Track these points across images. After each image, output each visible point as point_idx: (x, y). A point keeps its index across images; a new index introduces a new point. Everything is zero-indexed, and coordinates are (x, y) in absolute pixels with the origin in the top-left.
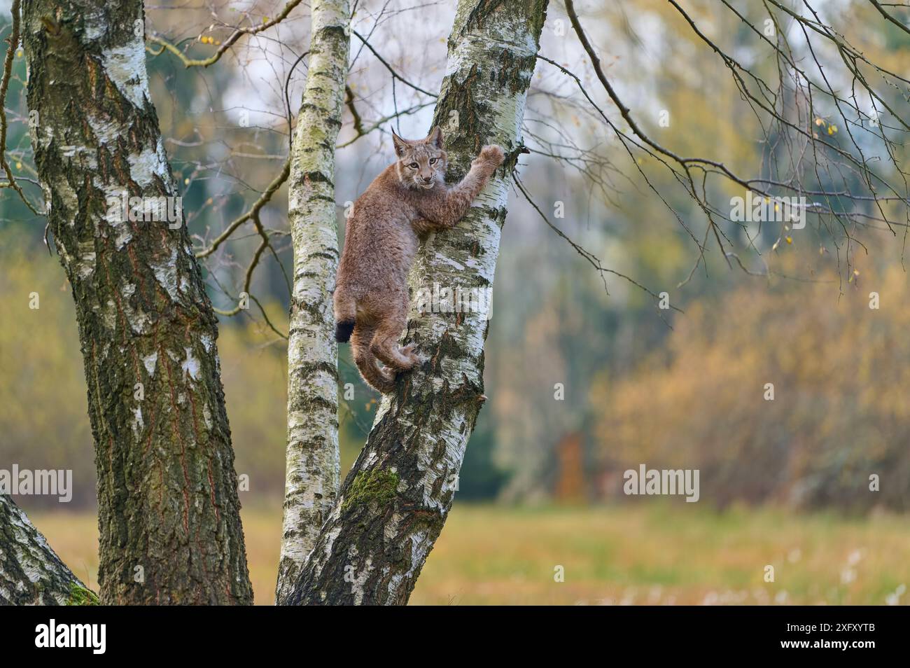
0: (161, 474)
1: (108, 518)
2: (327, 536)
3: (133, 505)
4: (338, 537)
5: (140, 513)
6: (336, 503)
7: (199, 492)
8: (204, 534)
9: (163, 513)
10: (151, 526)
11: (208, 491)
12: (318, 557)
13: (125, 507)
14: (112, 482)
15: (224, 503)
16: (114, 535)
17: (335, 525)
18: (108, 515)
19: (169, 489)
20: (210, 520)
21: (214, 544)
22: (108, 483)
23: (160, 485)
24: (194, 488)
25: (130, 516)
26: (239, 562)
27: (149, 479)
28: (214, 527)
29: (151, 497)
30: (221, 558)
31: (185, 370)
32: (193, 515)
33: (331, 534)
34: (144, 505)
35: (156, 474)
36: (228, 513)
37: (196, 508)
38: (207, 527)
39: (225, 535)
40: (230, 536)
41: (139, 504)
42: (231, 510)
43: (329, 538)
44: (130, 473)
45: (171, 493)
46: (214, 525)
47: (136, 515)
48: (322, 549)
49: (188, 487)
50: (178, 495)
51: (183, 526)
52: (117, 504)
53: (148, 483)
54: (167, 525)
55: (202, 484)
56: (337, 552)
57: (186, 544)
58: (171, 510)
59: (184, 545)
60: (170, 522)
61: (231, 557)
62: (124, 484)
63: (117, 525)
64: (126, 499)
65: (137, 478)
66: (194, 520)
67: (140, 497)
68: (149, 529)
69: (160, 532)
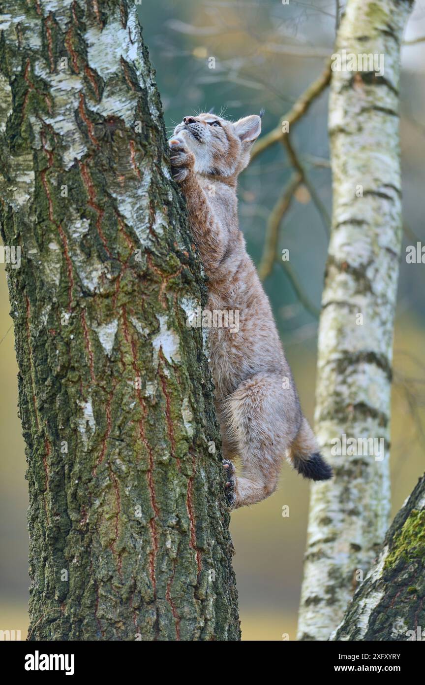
0: (118, 499)
1: (42, 559)
2: (362, 603)
3: (77, 541)
4: (379, 606)
5: (87, 552)
6: (378, 557)
7: (173, 528)
8: (178, 588)
9: (120, 555)
10: (102, 573)
11: (185, 526)
12: (348, 633)
13: (66, 544)
14: (49, 507)
15: (209, 545)
16: (50, 584)
17: (375, 588)
18: (43, 554)
19: (130, 520)
20: (187, 568)
21: (192, 604)
22: (44, 508)
23: (117, 514)
24: (166, 521)
25: (73, 557)
26: (229, 631)
27: (101, 505)
28: (193, 579)
29: (104, 531)
30: (202, 625)
31: (157, 348)
32: (163, 559)
33: (367, 601)
34: (94, 543)
35: (112, 498)
36: (215, 560)
37: (167, 550)
38: (183, 579)
39: (209, 592)
40: (217, 594)
41: (86, 540)
42: (219, 556)
43: (365, 606)
44: (75, 495)
45: (132, 527)
46: (192, 577)
47: (81, 556)
48: (354, 621)
49: (156, 519)
50: (142, 531)
51: (147, 576)
52: (56, 539)
53: (100, 510)
54: (125, 573)
55: (177, 516)
56: (376, 627)
57: (152, 602)
58: (132, 552)
59: (148, 603)
60: (130, 569)
61: (217, 623)
62: (66, 511)
63: (55, 569)
64: (67, 533)
65: (84, 503)
66: (164, 567)
67: (87, 531)
68: (100, 576)
69: (115, 582)
